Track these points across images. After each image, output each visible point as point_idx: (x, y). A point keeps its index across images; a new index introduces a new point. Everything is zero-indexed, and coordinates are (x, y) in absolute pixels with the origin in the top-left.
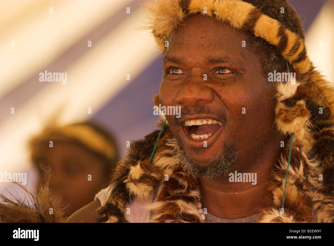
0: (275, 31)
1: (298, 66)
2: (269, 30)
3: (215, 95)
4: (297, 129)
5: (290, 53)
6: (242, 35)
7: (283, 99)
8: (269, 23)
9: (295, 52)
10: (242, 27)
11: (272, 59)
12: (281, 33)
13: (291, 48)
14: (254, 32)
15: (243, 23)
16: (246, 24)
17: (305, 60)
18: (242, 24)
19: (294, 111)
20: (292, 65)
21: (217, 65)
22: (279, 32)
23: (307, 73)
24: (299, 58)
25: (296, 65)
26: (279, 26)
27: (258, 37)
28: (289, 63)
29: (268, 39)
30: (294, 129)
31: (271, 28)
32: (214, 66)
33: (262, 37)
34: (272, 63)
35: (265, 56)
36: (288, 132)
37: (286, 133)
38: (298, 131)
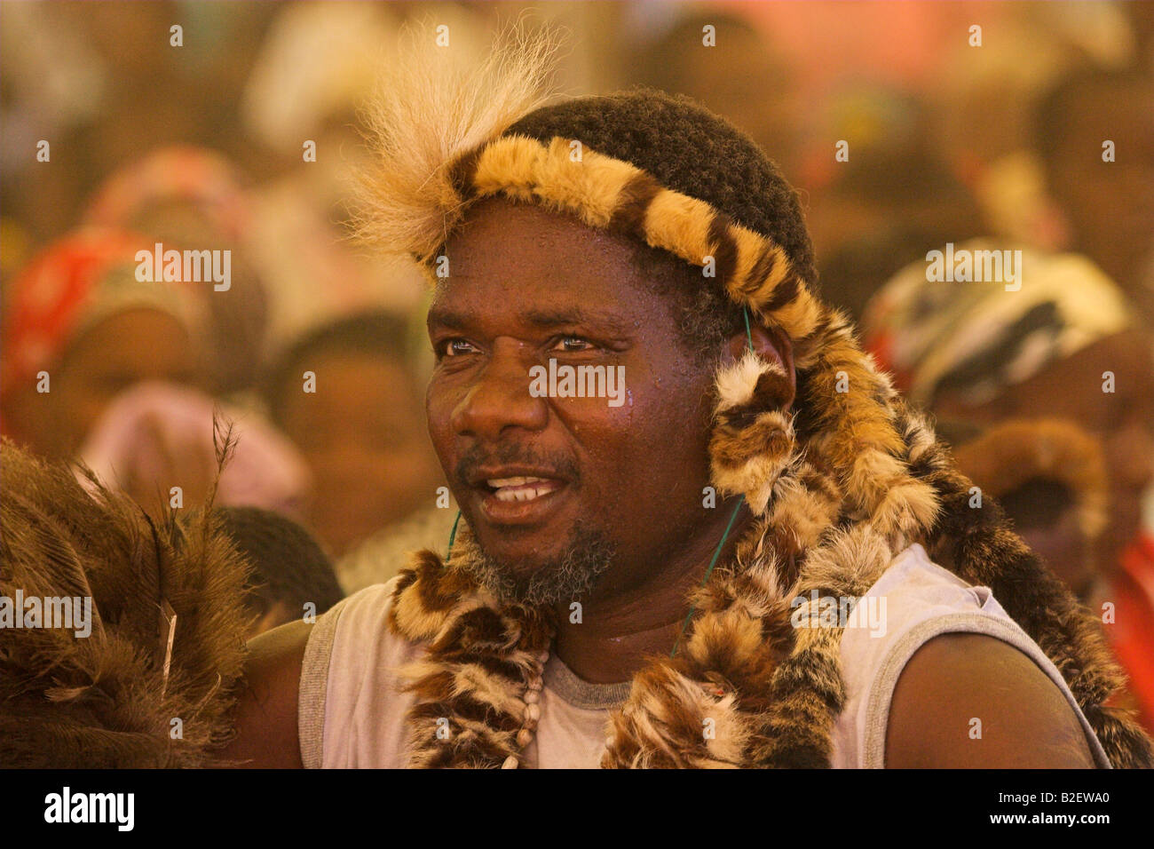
0: (700, 231)
1: (778, 318)
2: (684, 227)
3: (551, 410)
4: (752, 486)
5: (746, 286)
6: (619, 247)
7: (724, 410)
8: (681, 211)
9: (761, 283)
10: (611, 223)
11: (703, 305)
12: (718, 236)
13: (748, 271)
14: (645, 234)
15: (612, 215)
16: (619, 216)
17: (794, 302)
18: (608, 218)
19: (747, 439)
20: (760, 318)
21: (556, 331)
22: (710, 234)
23: (810, 336)
24: (775, 299)
25: (771, 316)
26: (711, 217)
27: (656, 247)
28: (750, 312)
29: (683, 252)
30: (745, 483)
31: (687, 223)
32: (548, 334)
33: (667, 247)
34: (702, 315)
35: (685, 298)
36: (729, 490)
37: (726, 491)
38: (752, 491)
